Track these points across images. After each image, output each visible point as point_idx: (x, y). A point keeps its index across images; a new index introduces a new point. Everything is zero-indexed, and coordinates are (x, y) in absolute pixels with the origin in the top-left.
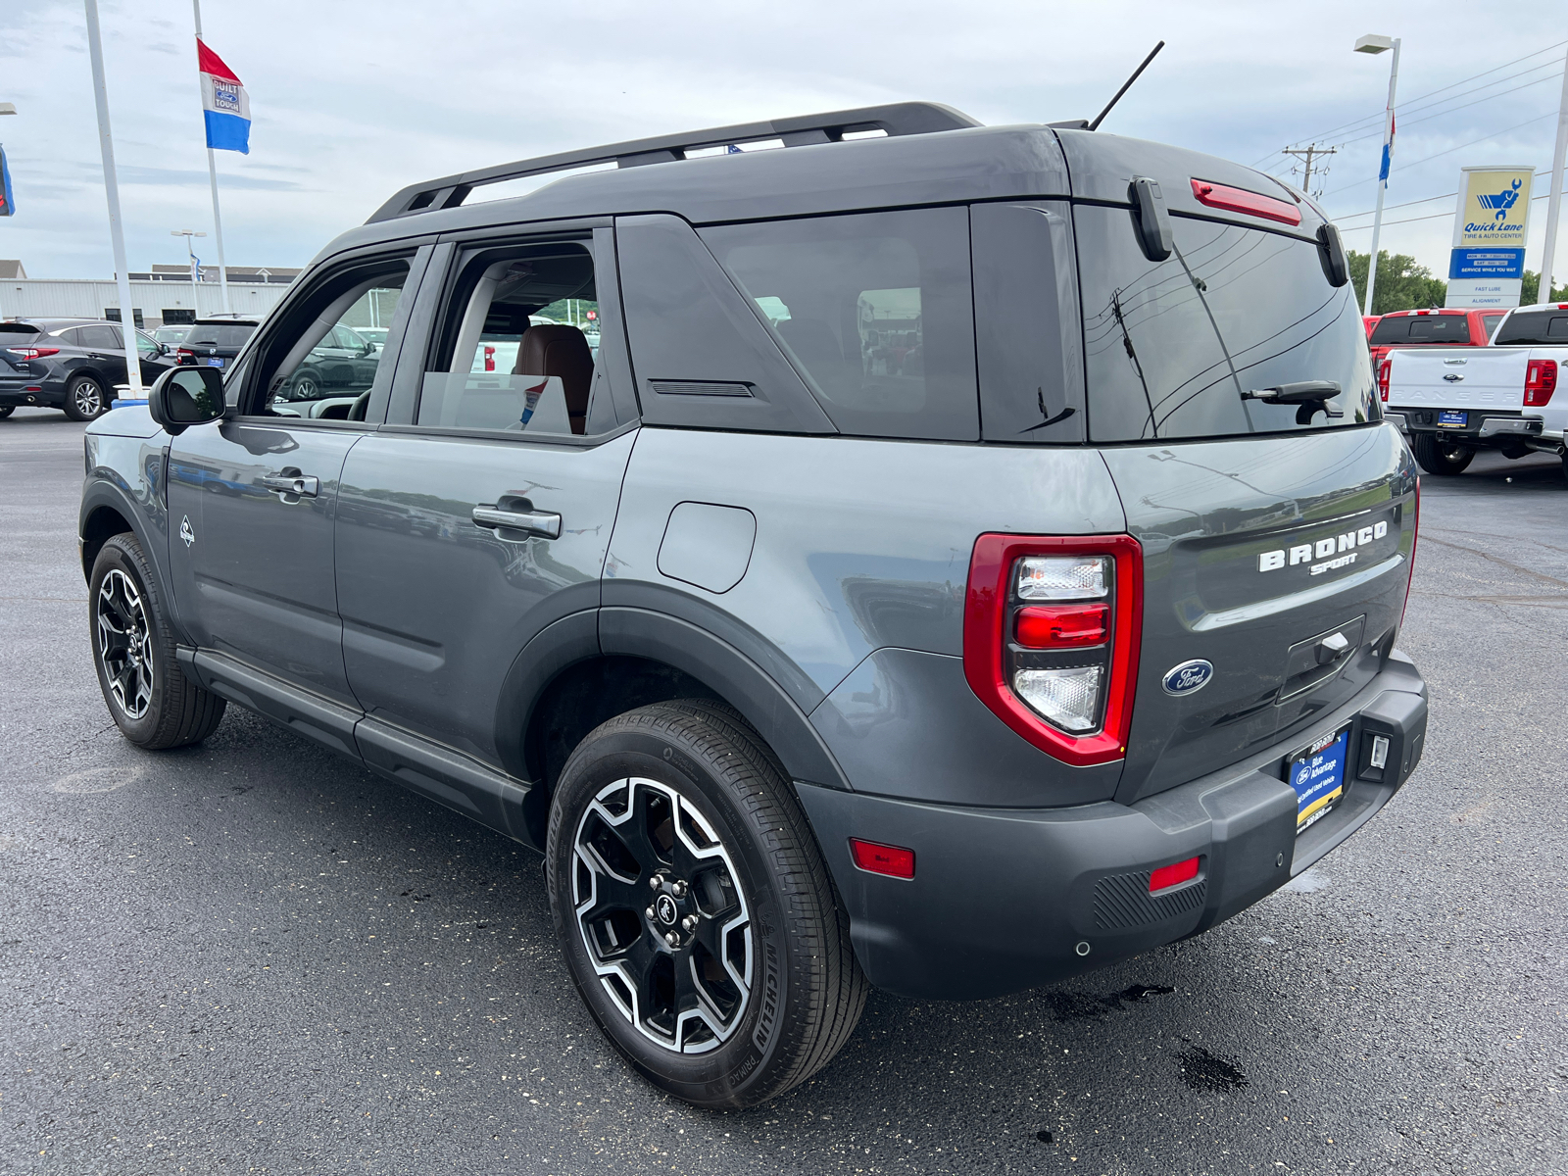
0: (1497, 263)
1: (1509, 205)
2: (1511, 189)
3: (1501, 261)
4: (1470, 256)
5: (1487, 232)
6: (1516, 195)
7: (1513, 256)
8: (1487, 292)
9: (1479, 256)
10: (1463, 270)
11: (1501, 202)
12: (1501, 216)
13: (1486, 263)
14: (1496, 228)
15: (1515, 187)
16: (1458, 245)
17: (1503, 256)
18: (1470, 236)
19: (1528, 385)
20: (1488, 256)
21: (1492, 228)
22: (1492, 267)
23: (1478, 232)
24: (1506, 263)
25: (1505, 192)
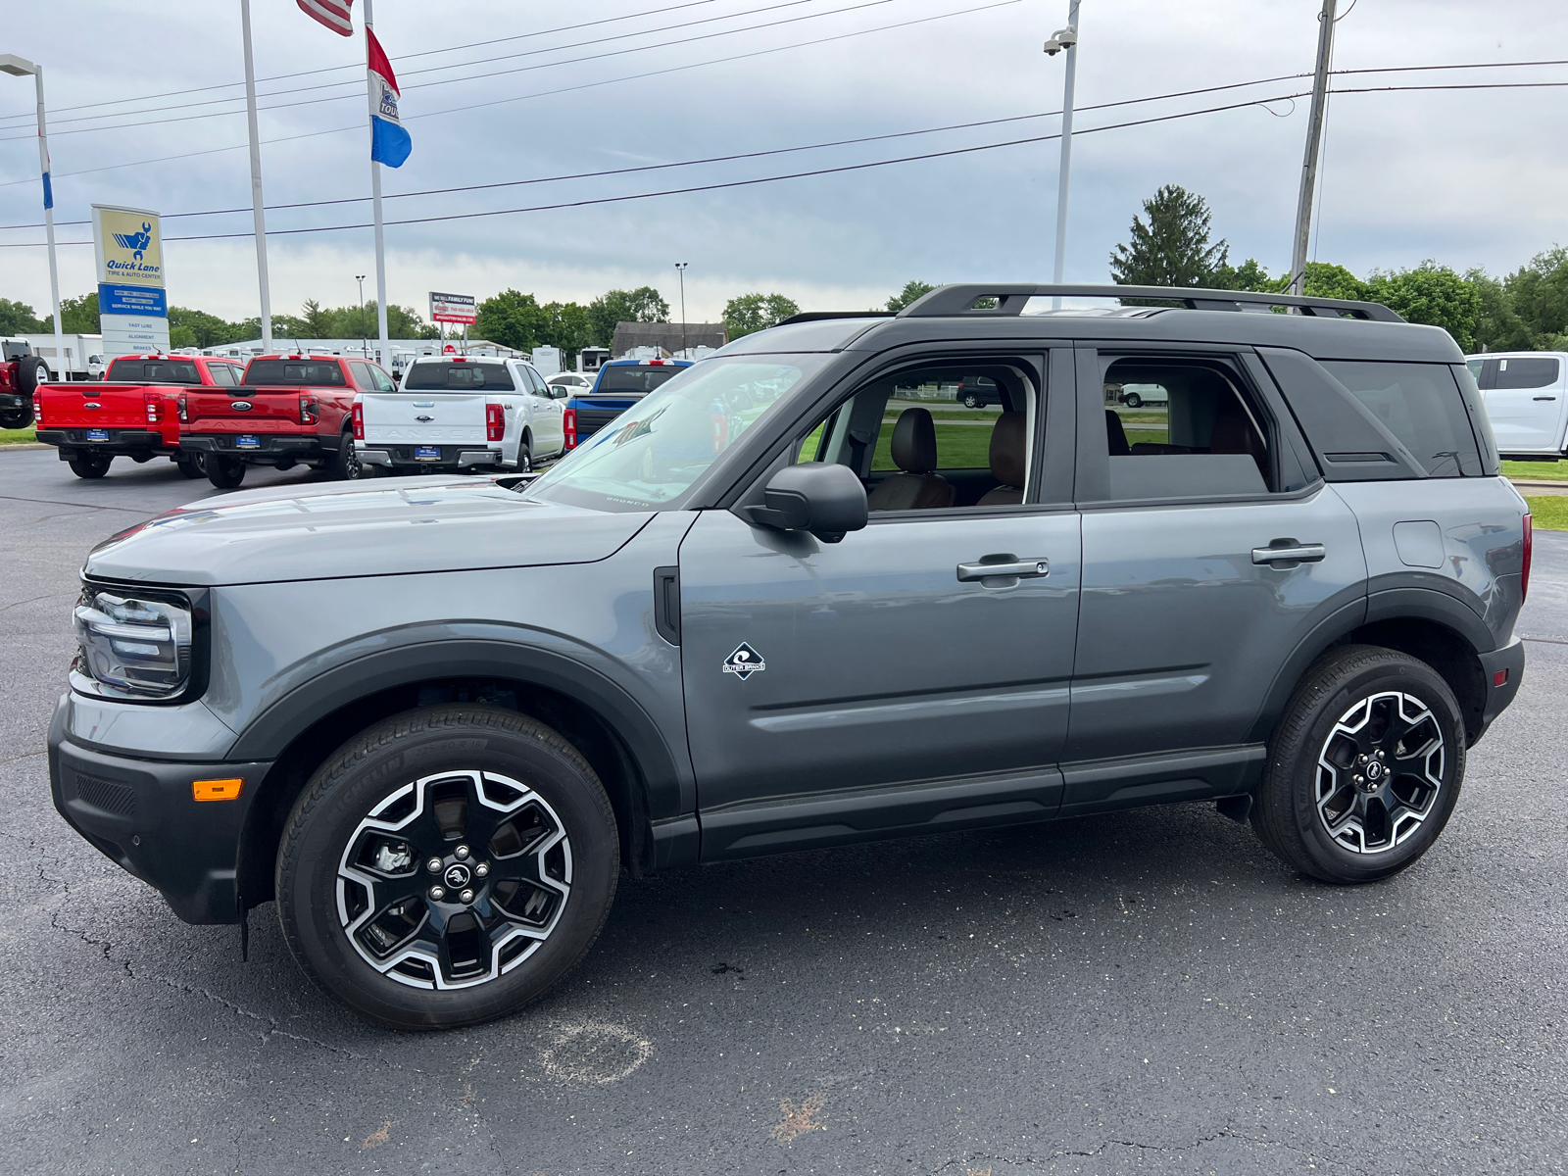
0: (144, 301)
1: (144, 246)
2: (142, 231)
3: (147, 300)
4: (117, 293)
5: (128, 271)
6: (148, 238)
7: (156, 296)
8: (140, 329)
9: (126, 293)
10: (114, 306)
11: (137, 242)
12: (138, 257)
13: (134, 301)
14: (136, 268)
15: (147, 230)
16: (103, 280)
17: (147, 295)
18: (114, 273)
19: (489, 424)
20: (135, 294)
21: (133, 267)
22: (141, 305)
23: (120, 270)
24: (152, 302)
25: (137, 234)
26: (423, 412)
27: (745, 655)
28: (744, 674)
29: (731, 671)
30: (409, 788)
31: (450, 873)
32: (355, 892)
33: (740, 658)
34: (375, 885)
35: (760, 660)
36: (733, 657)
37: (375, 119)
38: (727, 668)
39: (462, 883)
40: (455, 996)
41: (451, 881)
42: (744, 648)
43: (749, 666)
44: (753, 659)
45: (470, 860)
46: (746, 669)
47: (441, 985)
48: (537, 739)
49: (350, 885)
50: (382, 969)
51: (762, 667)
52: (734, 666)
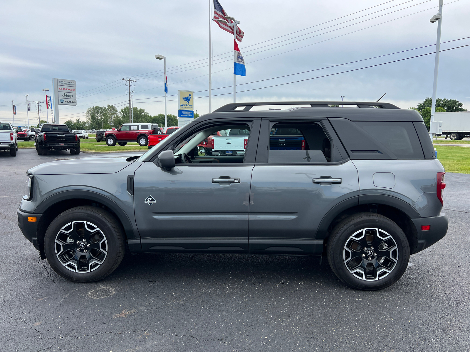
0: (188, 114)
1: (189, 100)
2: (189, 96)
3: (189, 114)
4: (182, 112)
5: (185, 106)
6: (190, 98)
7: (191, 112)
8: (187, 121)
9: (184, 112)
10: (181, 115)
11: (188, 99)
12: (188, 103)
13: (186, 114)
14: (187, 105)
15: (190, 96)
16: (179, 109)
17: (189, 112)
18: (182, 107)
19: (245, 145)
20: (186, 112)
21: (186, 105)
22: (187, 115)
23: (183, 106)
24: (190, 114)
25: (188, 97)
26: (228, 141)
27: (151, 199)
28: (150, 204)
29: (147, 203)
30: (70, 224)
31: (81, 245)
32: (58, 246)
33: (149, 200)
34: (63, 245)
35: (154, 200)
36: (147, 199)
37: (235, 63)
38: (146, 202)
39: (83, 248)
40: (80, 274)
41: (81, 247)
42: (150, 197)
43: (152, 202)
44: (153, 200)
45: (86, 243)
46: (151, 202)
47: (77, 271)
48: (100, 215)
49: (57, 244)
50: (64, 265)
51: (155, 202)
52: (147, 201)
